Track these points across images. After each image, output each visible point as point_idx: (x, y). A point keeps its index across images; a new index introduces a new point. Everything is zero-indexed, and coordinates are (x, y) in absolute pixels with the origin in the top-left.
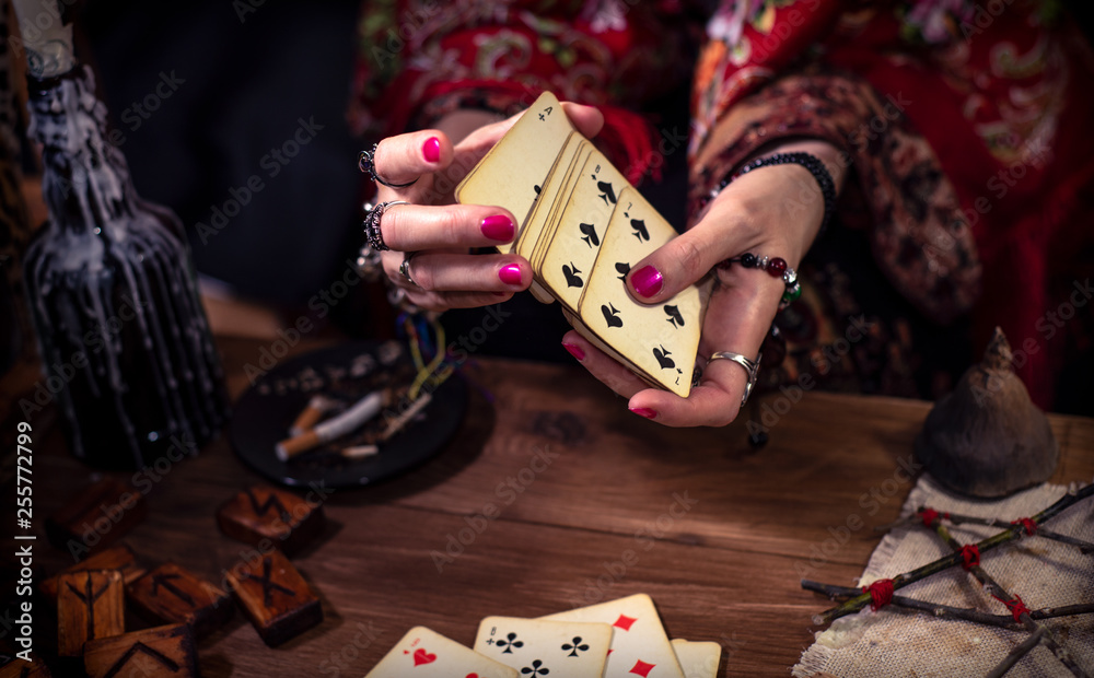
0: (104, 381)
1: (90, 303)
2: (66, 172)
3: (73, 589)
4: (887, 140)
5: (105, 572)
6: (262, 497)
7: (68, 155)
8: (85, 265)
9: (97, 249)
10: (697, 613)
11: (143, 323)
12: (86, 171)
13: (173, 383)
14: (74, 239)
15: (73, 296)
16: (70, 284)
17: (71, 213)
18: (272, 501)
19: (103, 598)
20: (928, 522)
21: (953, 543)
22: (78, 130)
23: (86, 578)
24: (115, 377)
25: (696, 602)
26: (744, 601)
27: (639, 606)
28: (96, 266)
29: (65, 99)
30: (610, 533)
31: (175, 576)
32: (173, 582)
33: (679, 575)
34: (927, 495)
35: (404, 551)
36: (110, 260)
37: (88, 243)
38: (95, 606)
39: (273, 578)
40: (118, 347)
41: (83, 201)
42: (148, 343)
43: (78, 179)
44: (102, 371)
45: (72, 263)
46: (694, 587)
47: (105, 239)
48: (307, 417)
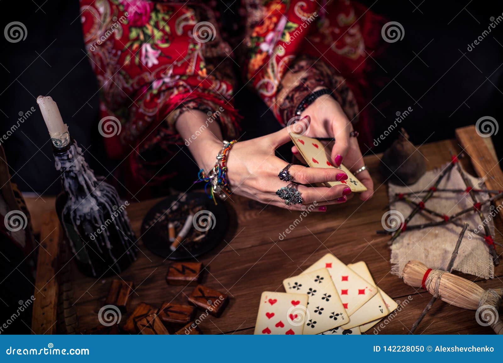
0: (105, 248)
1: (96, 222)
2: (75, 179)
3: (144, 326)
4: (334, 81)
5: (151, 315)
6: (179, 267)
7: (76, 172)
8: (92, 209)
9: (93, 202)
10: (349, 254)
11: (115, 222)
12: (83, 175)
13: (126, 238)
14: (83, 201)
15: (90, 222)
16: (88, 218)
17: (80, 192)
18: (184, 268)
19: (155, 324)
20: (401, 198)
21: (414, 203)
22: (79, 162)
23: (146, 320)
24: (109, 245)
25: (346, 250)
26: (360, 244)
27: (329, 258)
28: (96, 208)
29: (73, 153)
30: (302, 237)
31: (171, 307)
32: (171, 309)
33: (333, 243)
34: (394, 189)
35: (237, 268)
36: (99, 204)
37: (89, 201)
38: (154, 328)
39: (206, 295)
40: (108, 234)
41: (85, 187)
42: (117, 228)
43: (81, 179)
44: (103, 244)
45: (86, 210)
46: (342, 245)
47: (95, 197)
48: (171, 233)
